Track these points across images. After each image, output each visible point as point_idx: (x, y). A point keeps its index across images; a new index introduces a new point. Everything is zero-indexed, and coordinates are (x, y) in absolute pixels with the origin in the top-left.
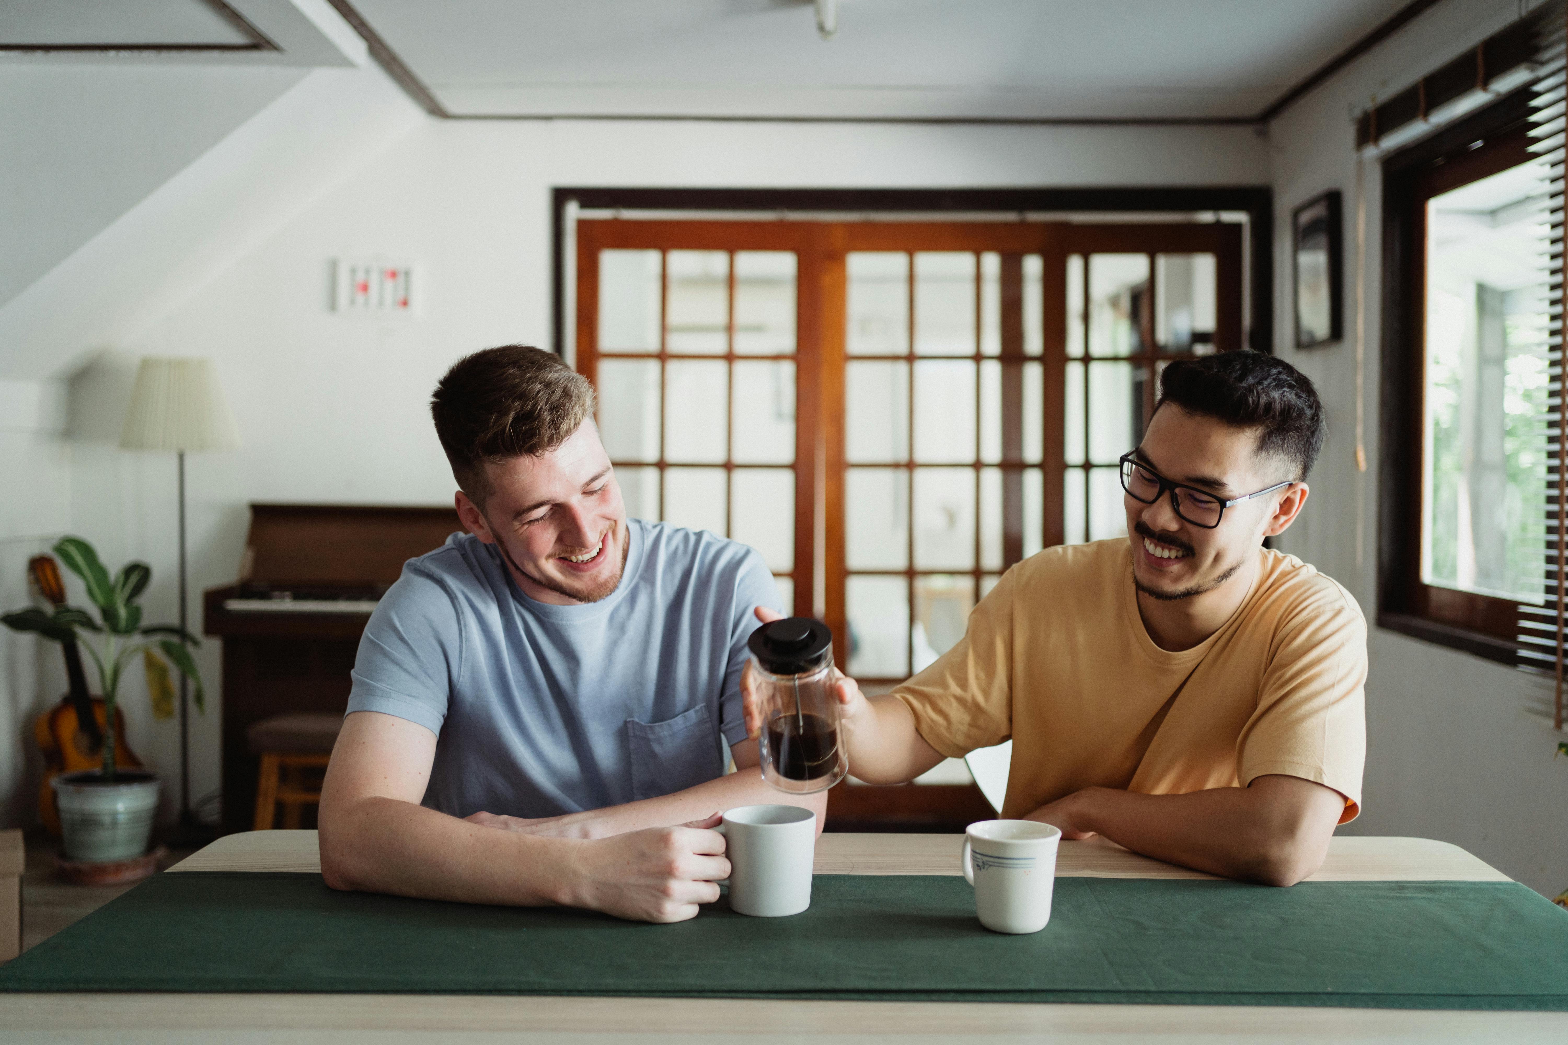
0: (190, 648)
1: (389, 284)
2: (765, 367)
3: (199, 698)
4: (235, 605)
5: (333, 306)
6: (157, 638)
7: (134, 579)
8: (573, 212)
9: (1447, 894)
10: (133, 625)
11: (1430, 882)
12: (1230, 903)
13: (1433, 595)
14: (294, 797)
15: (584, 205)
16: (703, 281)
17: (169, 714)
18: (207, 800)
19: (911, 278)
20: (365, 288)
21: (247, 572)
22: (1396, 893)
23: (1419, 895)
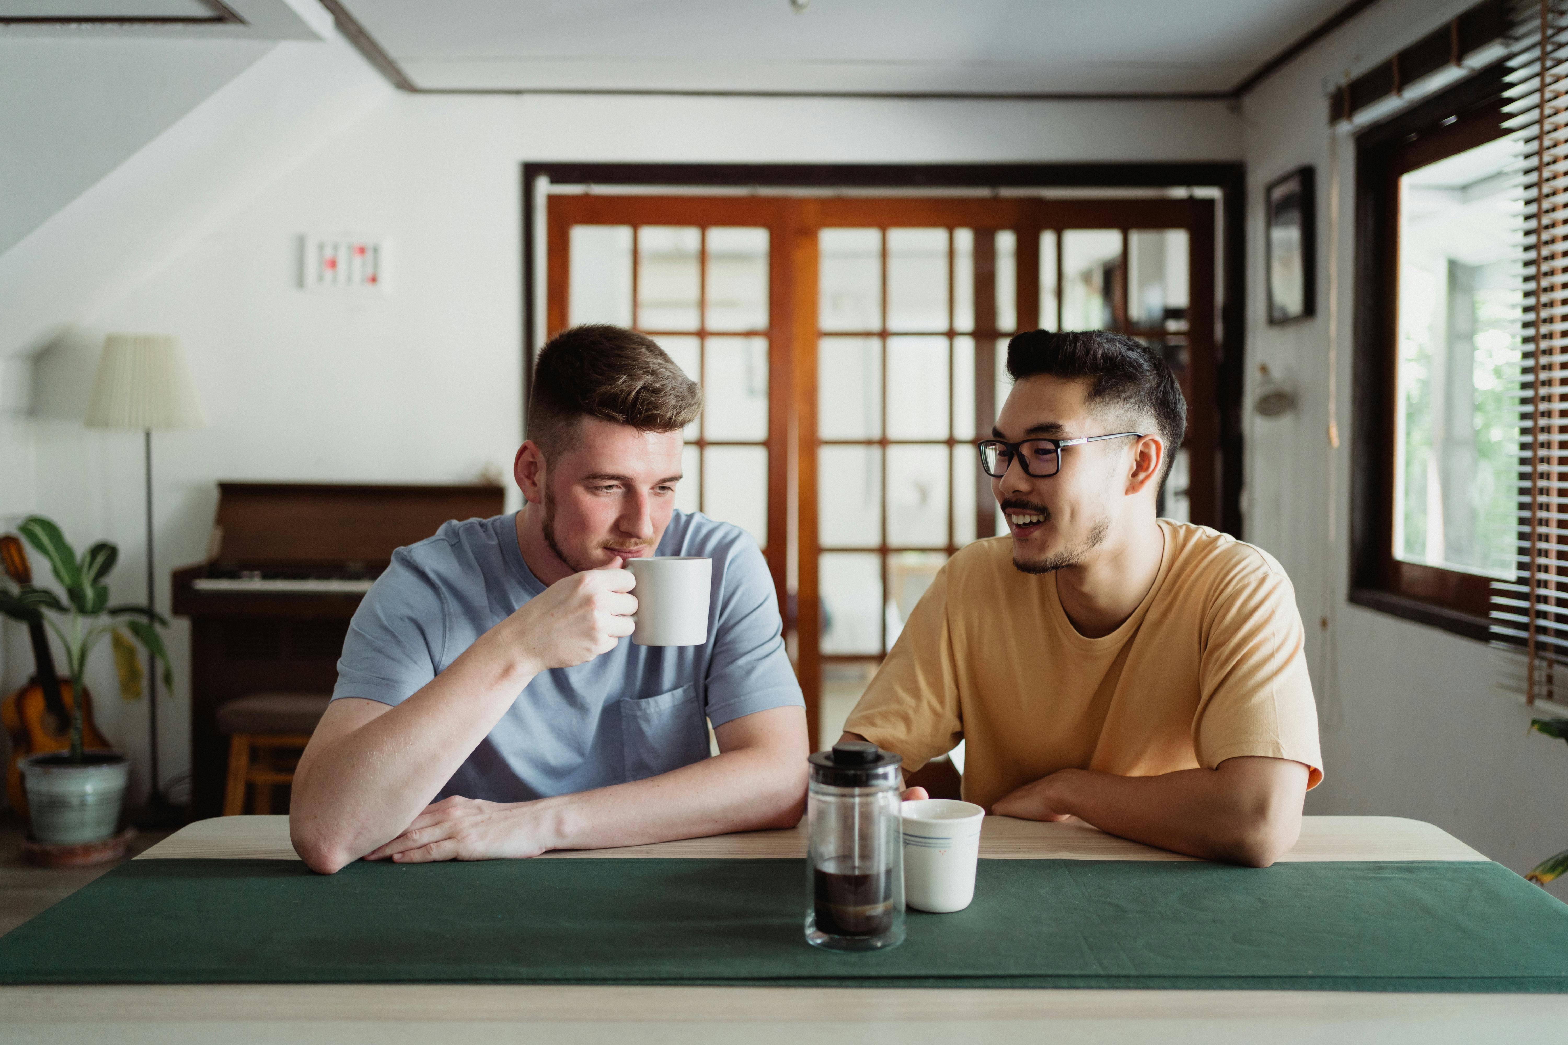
0: (158, 628)
1: (358, 260)
2: (737, 344)
3: (168, 679)
4: (204, 585)
5: (300, 282)
6: (124, 618)
7: (101, 558)
8: (543, 187)
9: (1425, 875)
10: (100, 606)
11: (1408, 862)
12: (1208, 884)
13: (1405, 571)
14: (265, 777)
15: (554, 180)
16: (674, 257)
17: (137, 695)
18: (177, 781)
19: (884, 254)
20: (333, 264)
21: (215, 551)
22: (1375, 873)
23: (1398, 876)
